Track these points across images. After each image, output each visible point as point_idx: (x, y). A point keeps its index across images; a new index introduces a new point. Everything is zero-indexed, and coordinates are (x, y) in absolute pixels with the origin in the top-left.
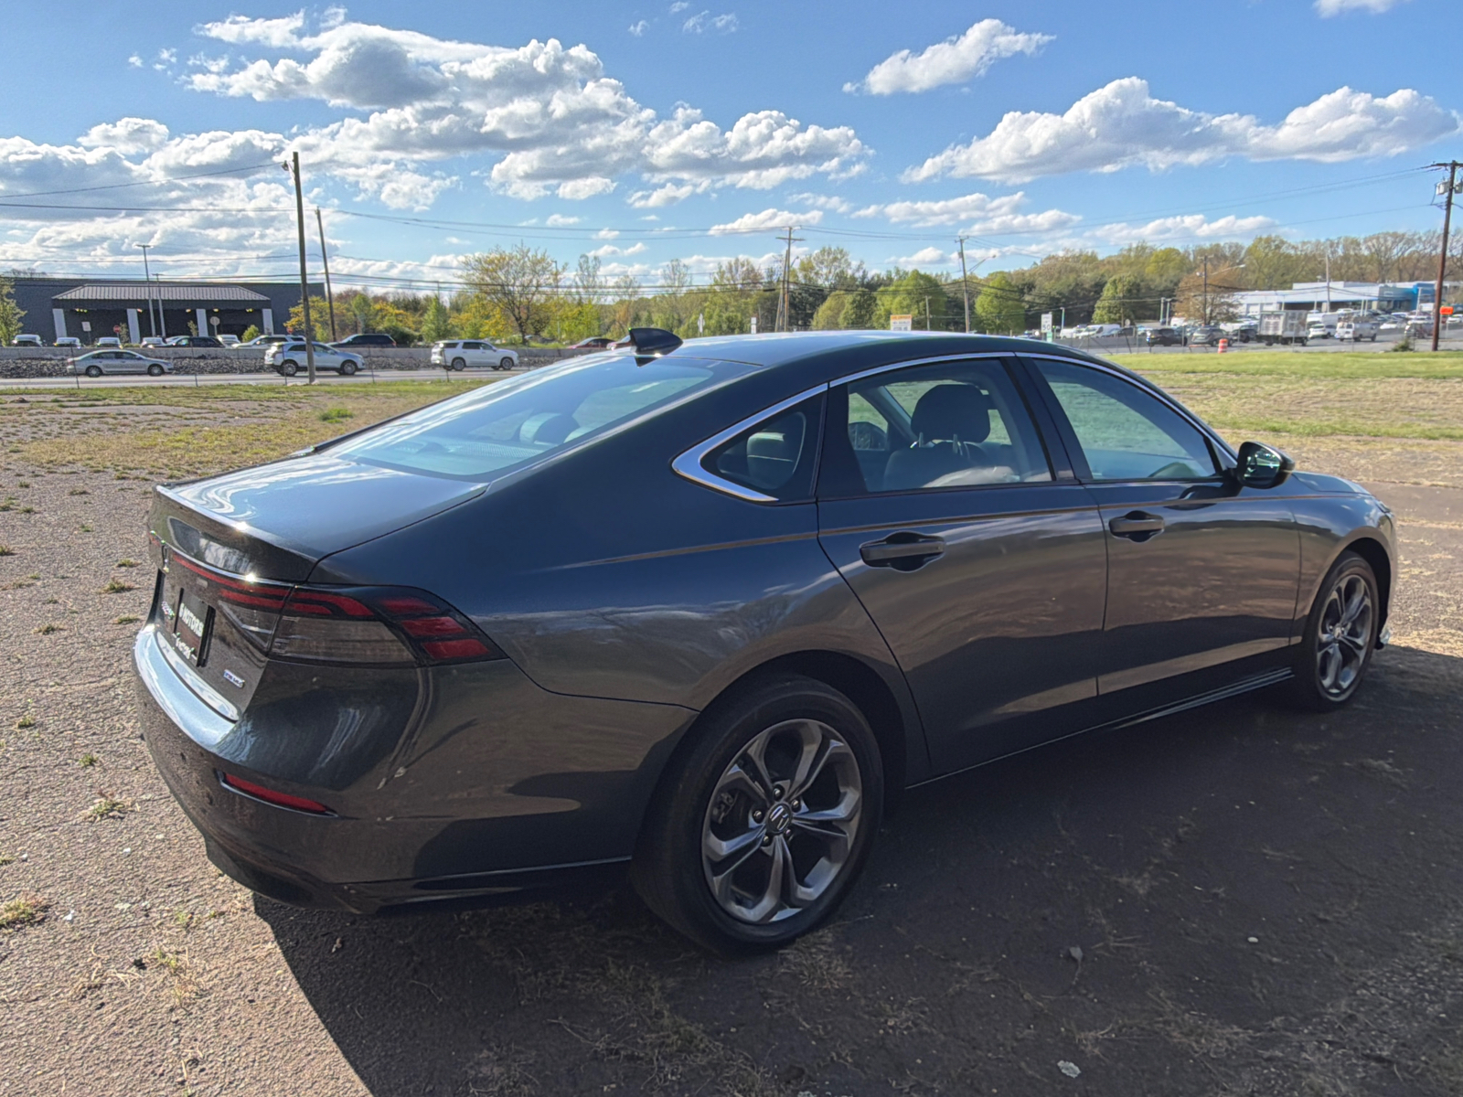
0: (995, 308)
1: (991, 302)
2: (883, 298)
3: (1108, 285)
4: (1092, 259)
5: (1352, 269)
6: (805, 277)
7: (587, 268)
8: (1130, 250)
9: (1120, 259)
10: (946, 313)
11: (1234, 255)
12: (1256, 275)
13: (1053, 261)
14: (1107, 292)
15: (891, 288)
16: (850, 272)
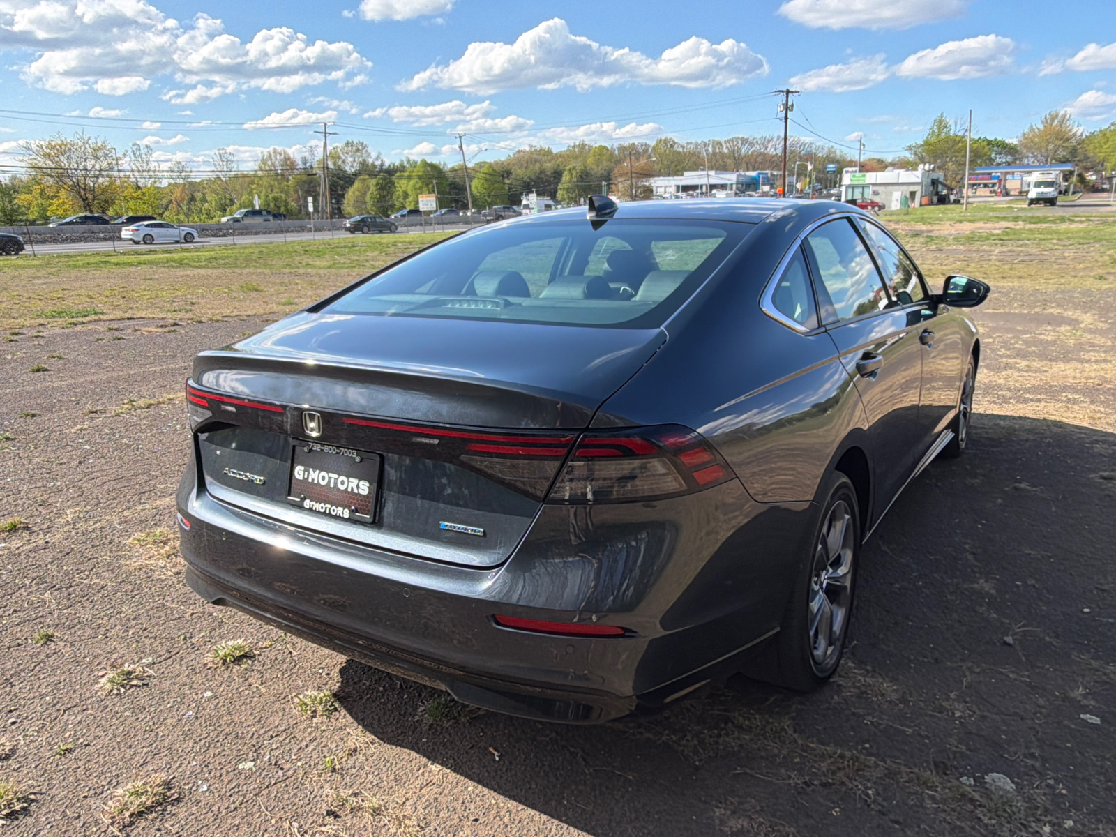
0: (485, 189)
1: (483, 184)
2: (400, 182)
3: (566, 172)
4: (549, 152)
5: (719, 162)
6: (335, 164)
7: (140, 155)
8: (574, 147)
9: (568, 153)
10: (449, 194)
11: (645, 151)
12: (660, 165)
13: (522, 153)
14: (566, 177)
15: (406, 174)
16: (370, 161)
